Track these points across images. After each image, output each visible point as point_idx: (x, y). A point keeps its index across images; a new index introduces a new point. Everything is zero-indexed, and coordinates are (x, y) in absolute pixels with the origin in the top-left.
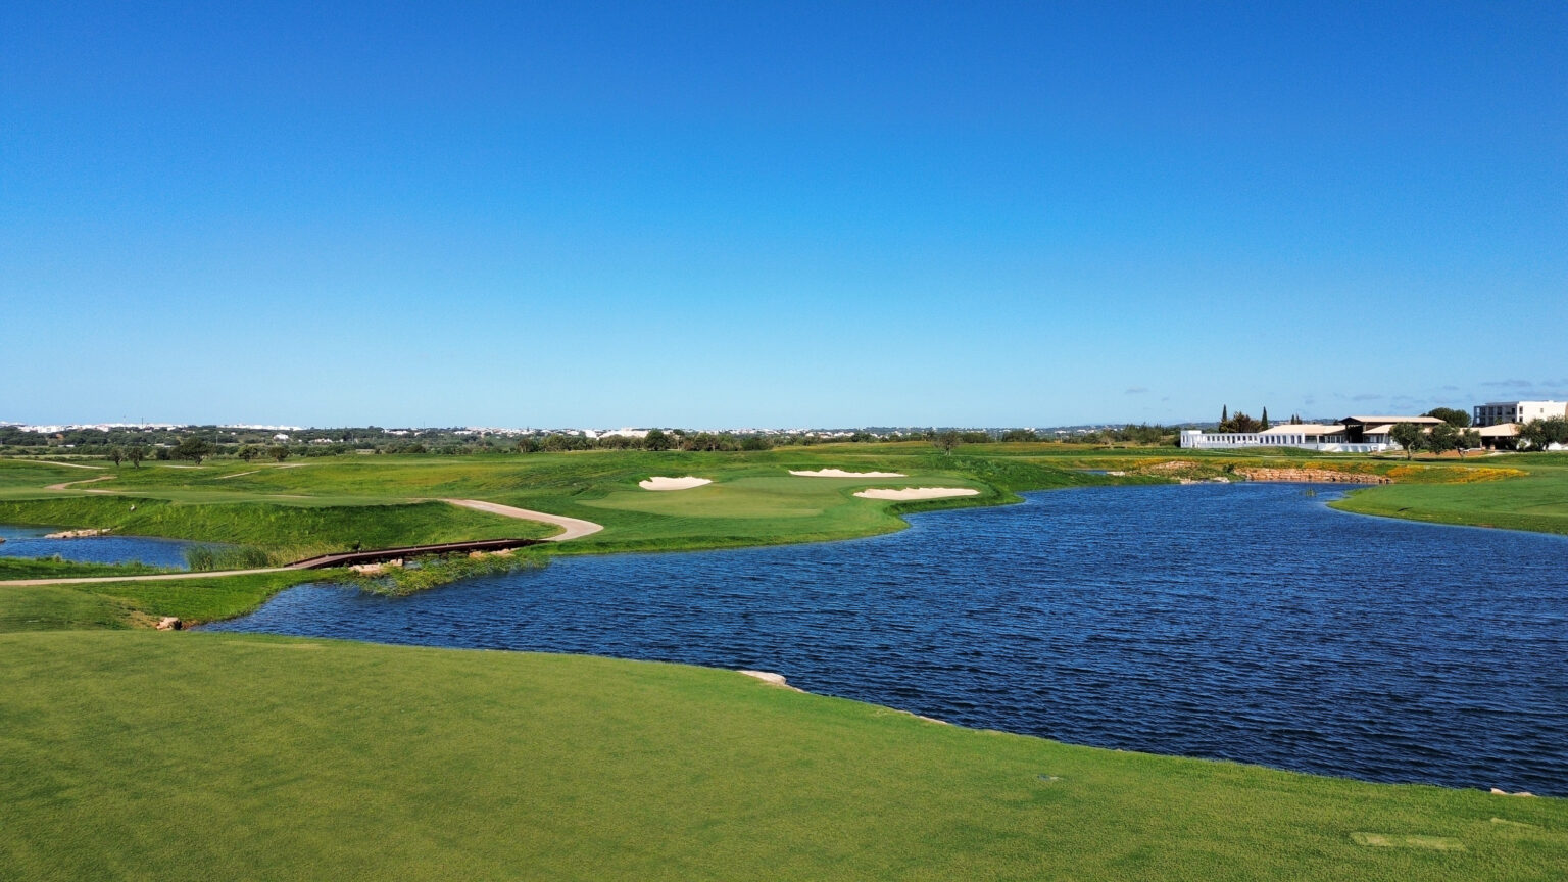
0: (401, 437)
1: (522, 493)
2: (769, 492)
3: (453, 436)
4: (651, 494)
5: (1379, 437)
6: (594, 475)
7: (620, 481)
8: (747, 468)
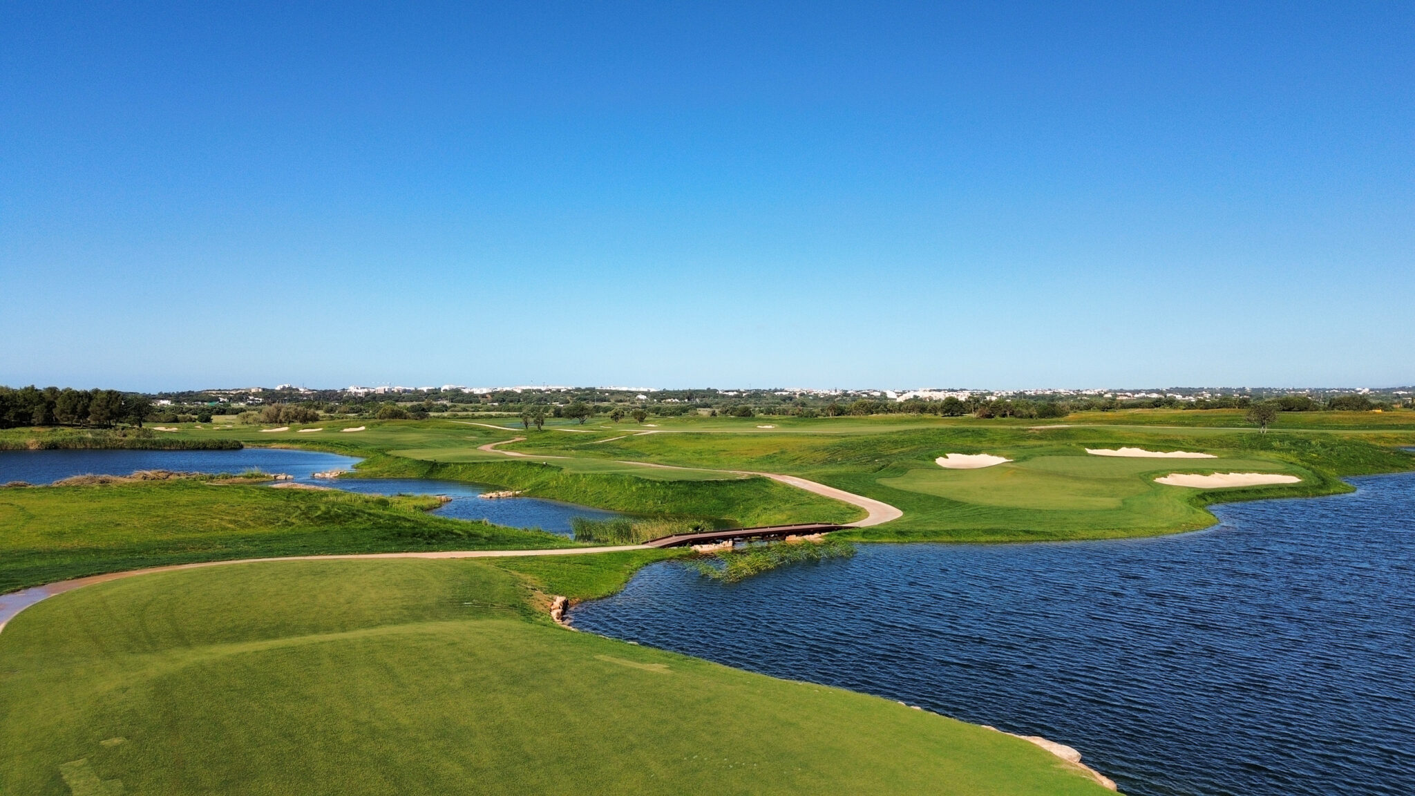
0: (732, 397)
1: (831, 470)
2: (1063, 475)
3: (773, 396)
4: (947, 473)
6: (894, 452)
7: (918, 457)
8: (1042, 446)
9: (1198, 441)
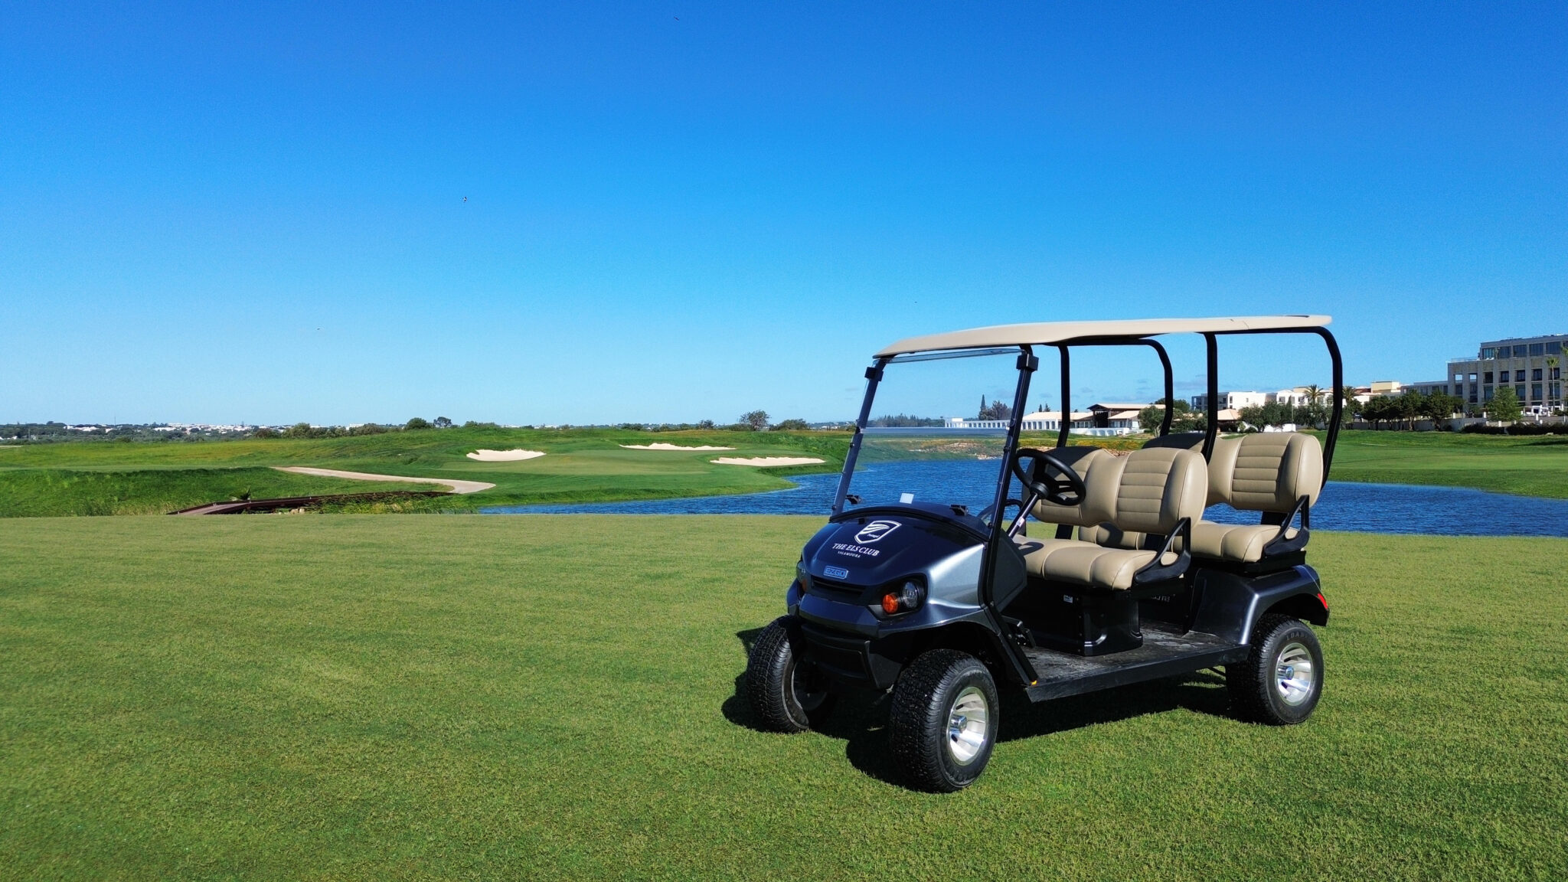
0: (87, 433)
3: (153, 432)
5: (1123, 423)
6: (416, 447)
7: (447, 452)
8: (575, 442)
9: (715, 439)
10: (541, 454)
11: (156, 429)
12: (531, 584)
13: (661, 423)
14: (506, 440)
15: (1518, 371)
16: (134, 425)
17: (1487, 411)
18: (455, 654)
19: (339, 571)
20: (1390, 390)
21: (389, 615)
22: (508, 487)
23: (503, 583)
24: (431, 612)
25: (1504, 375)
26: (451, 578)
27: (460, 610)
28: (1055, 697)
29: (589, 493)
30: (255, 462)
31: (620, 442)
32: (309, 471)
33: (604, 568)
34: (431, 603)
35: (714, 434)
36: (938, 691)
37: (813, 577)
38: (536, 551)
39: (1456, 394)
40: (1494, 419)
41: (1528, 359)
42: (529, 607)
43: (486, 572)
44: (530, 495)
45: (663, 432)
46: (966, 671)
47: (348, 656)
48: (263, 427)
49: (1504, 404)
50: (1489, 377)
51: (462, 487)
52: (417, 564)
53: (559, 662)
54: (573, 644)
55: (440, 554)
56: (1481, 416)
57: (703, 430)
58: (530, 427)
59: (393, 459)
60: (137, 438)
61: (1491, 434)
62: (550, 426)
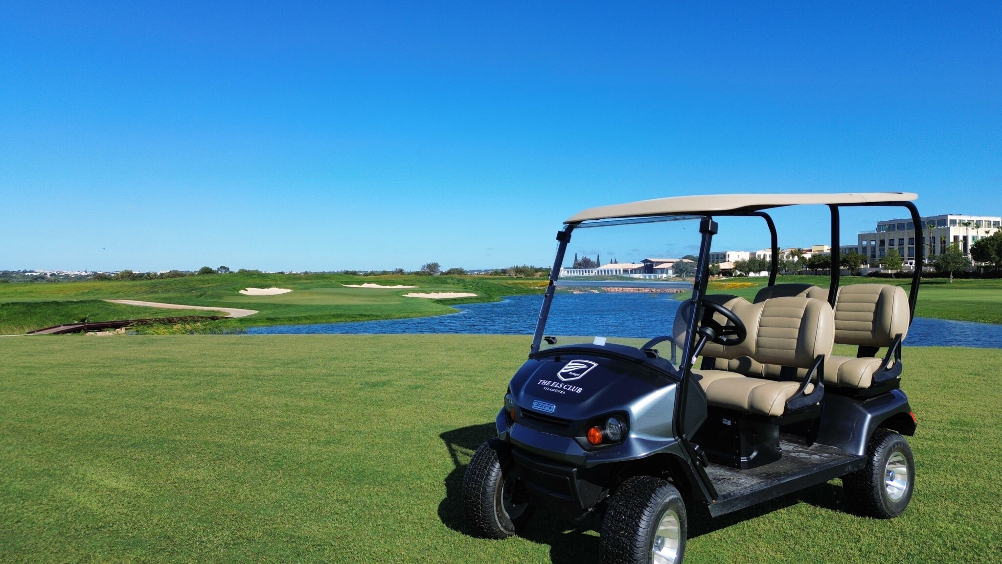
3: (25, 276)
4: (252, 298)
5: (663, 270)
6: (205, 286)
7: (226, 290)
8: (312, 283)
9: (405, 281)
10: (289, 291)
11: (27, 274)
12: (280, 392)
13: (369, 270)
14: (266, 281)
15: (900, 239)
16: (11, 271)
17: (882, 264)
18: (218, 459)
19: (135, 382)
20: (823, 250)
21: (168, 422)
22: (267, 313)
23: (259, 391)
24: (203, 418)
25: (892, 241)
26: (221, 387)
27: (225, 417)
28: (730, 511)
29: (322, 317)
30: (92, 297)
31: (342, 282)
32: (130, 302)
33: (335, 378)
34: (203, 409)
35: (404, 277)
36: (644, 518)
37: (523, 410)
38: (285, 364)
39: (863, 253)
40: (885, 268)
41: (906, 231)
42: (278, 412)
43: (247, 382)
44: (282, 318)
45: (371, 276)
46: (666, 498)
47: (128, 463)
48: (100, 273)
49: (892, 259)
50: (882, 242)
51: (236, 313)
52: (196, 375)
53: (301, 465)
54: (313, 447)
55: (214, 367)
56: (878, 266)
57: (397, 275)
58: (282, 273)
59: (189, 295)
60: (13, 280)
61: (884, 277)
62: (295, 272)
